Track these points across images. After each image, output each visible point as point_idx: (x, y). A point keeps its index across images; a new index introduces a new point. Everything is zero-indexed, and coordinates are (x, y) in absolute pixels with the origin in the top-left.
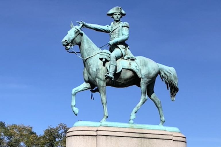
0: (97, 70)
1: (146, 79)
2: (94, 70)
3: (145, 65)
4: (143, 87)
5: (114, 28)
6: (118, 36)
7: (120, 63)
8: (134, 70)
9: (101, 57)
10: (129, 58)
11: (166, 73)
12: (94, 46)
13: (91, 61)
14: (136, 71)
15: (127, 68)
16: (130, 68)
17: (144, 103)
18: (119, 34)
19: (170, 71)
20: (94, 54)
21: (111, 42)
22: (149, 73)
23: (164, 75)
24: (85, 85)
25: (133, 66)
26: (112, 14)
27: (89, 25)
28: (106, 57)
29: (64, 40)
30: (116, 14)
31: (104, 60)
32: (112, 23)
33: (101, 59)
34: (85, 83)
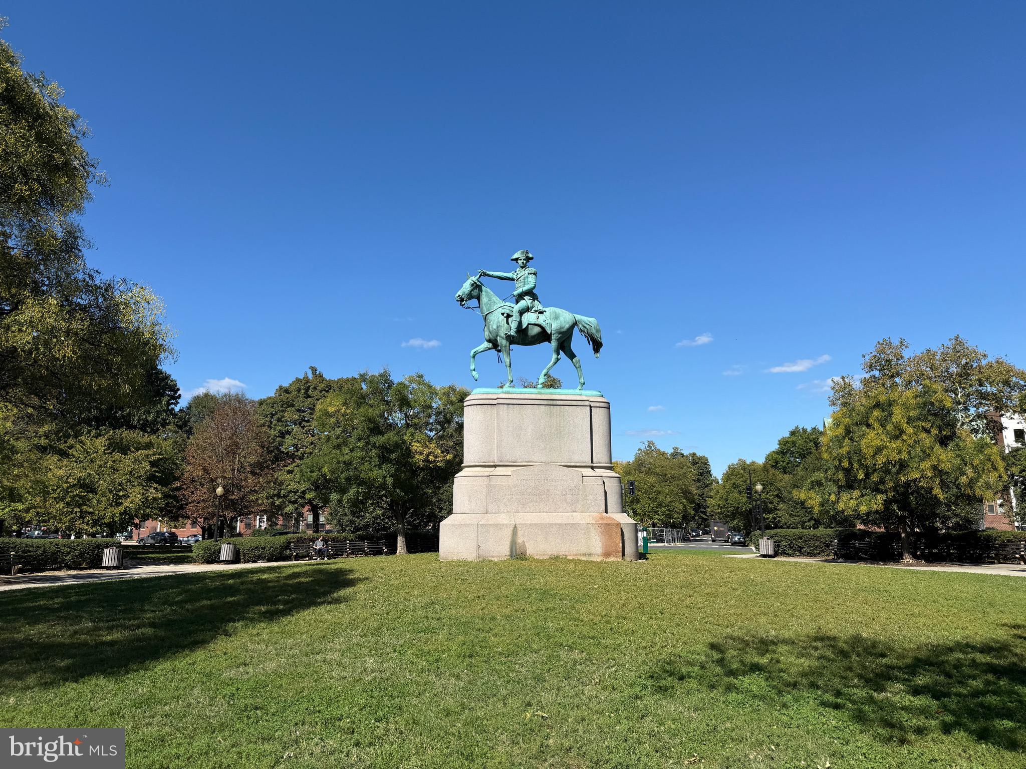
0: (497, 327)
1: (557, 335)
2: (495, 327)
3: (556, 318)
4: (554, 344)
5: (519, 276)
6: (524, 285)
7: (526, 317)
8: (542, 325)
9: (503, 312)
10: (537, 311)
11: (585, 325)
12: (495, 298)
13: (491, 317)
14: (544, 326)
15: (533, 323)
16: (537, 323)
17: (556, 363)
18: (525, 282)
19: (590, 322)
20: (495, 308)
21: (515, 293)
22: (561, 328)
23: (582, 328)
24: (486, 345)
25: (542, 320)
26: (517, 259)
27: (491, 273)
28: (508, 312)
29: (457, 295)
30: (521, 260)
31: (505, 315)
32: (518, 270)
33: (503, 314)
34: (486, 342)
